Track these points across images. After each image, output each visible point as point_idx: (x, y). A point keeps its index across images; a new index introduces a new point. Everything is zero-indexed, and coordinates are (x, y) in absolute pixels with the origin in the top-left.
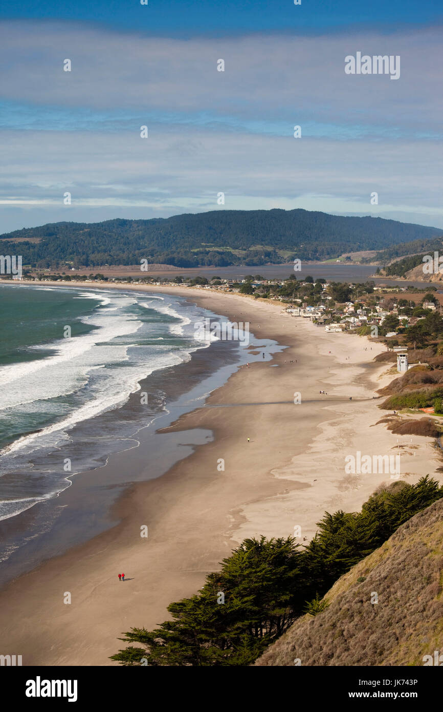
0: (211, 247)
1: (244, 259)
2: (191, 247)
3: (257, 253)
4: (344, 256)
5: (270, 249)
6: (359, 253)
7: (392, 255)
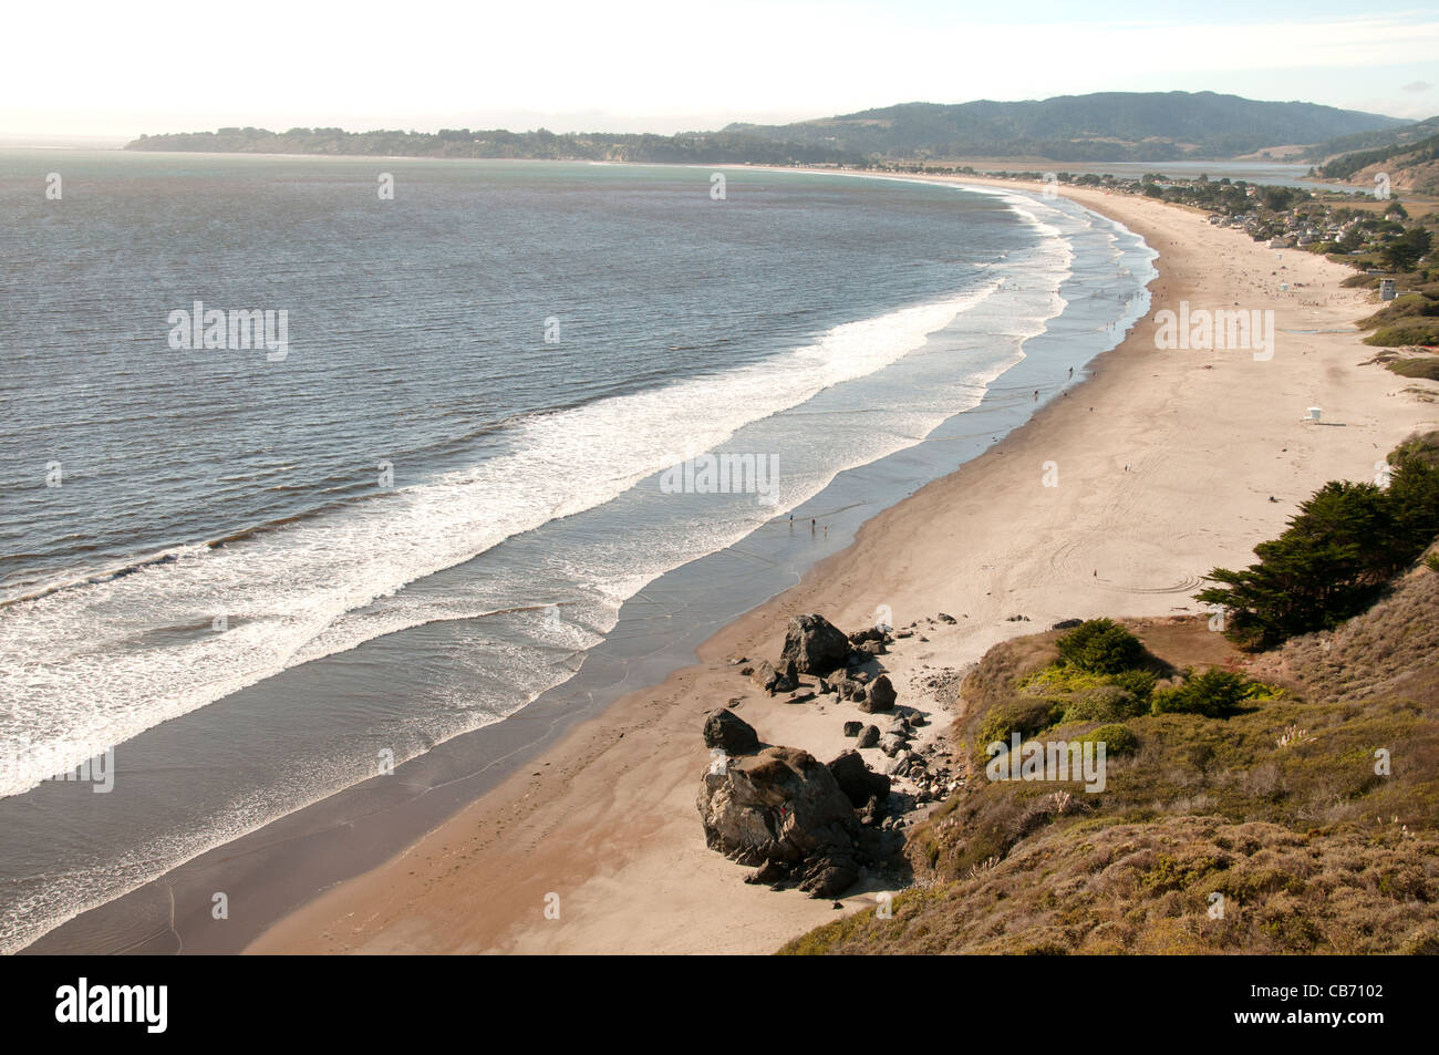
0: (1094, 137)
1: (1136, 152)
2: (1072, 137)
3: (1151, 146)
4: (1262, 151)
5: (1167, 141)
6: (1281, 148)
7: (1324, 153)
